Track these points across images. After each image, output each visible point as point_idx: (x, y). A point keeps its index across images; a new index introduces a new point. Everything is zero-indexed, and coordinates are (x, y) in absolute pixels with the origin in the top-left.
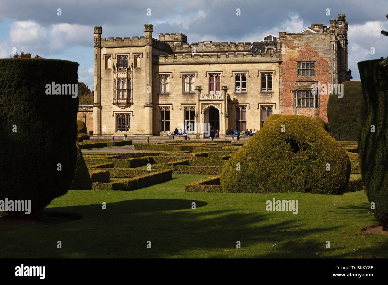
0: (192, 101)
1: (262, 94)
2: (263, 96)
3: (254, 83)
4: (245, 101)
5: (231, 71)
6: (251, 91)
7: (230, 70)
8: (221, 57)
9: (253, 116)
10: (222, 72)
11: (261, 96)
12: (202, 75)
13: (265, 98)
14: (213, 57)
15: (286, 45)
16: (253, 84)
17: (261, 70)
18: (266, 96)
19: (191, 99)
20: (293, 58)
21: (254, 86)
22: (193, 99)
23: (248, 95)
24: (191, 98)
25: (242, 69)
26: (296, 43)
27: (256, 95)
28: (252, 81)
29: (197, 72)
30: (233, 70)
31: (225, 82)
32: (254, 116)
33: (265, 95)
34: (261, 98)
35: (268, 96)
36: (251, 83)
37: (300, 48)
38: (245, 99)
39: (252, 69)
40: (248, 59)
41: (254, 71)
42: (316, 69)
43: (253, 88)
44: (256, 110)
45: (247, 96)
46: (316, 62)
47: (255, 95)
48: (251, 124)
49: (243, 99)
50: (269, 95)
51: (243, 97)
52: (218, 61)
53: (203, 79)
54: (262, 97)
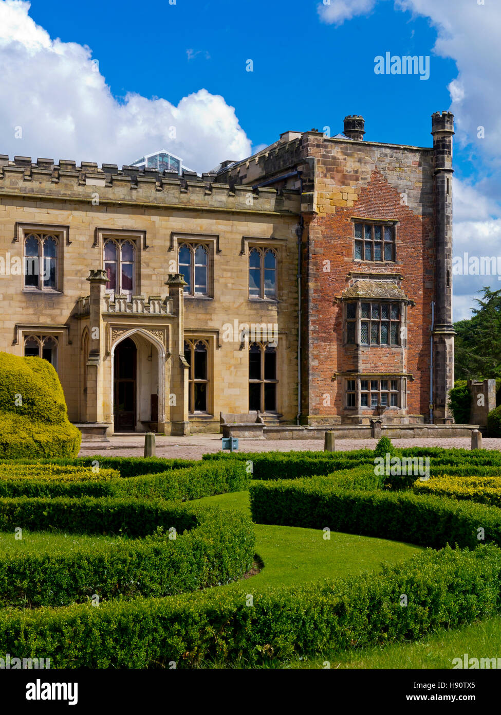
0: (50, 316)
1: (254, 306)
2: (255, 309)
3: (231, 271)
4: (207, 323)
5: (169, 233)
6: (223, 294)
7: (166, 228)
8: (140, 188)
9: (229, 368)
10: (145, 232)
11: (251, 309)
12: (83, 238)
13: (261, 317)
14: (118, 186)
15: (328, 170)
16: (229, 274)
17: (252, 236)
18: (263, 312)
19: (48, 312)
20: (342, 209)
21: (232, 281)
22: (57, 312)
23: (216, 305)
24: (50, 307)
25: (201, 228)
26: (350, 165)
27: (238, 308)
28: (227, 265)
29: (68, 228)
30: (175, 231)
31: (152, 265)
32: (232, 368)
33: (261, 309)
34: (249, 315)
35: (268, 310)
36: (225, 270)
37: (360, 182)
38: (208, 317)
39: (228, 232)
40: (216, 201)
41: (233, 236)
42: (398, 242)
43: (230, 285)
44: (236, 350)
45: (214, 309)
46: (398, 225)
47: (236, 305)
48: (223, 390)
49: (201, 316)
50: (270, 308)
51: (201, 311)
52: (134, 198)
53: (85, 251)
54: (252, 312)
